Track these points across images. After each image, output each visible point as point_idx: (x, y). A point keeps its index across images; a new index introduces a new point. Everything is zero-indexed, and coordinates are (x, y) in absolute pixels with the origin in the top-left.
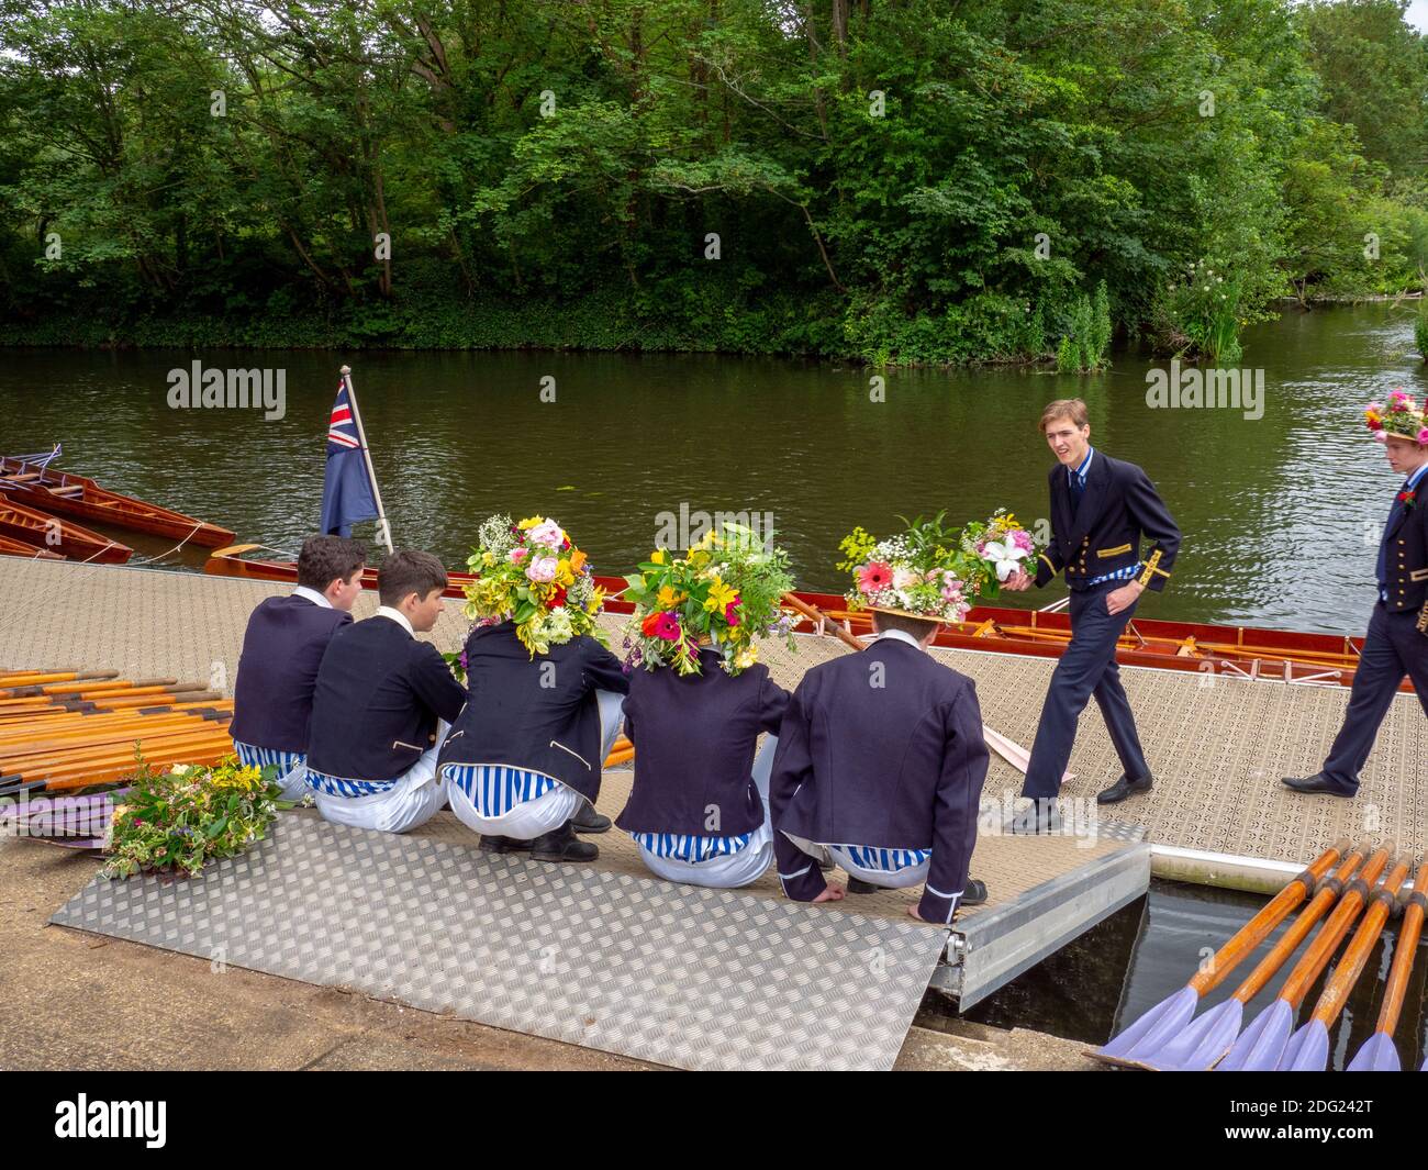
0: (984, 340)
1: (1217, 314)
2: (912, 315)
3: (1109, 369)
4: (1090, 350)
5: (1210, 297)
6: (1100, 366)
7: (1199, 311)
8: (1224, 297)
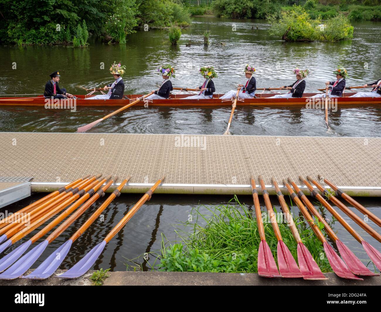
0: (52, 37)
1: (119, 31)
2: (29, 29)
3: (89, 46)
4: (83, 40)
5: (117, 26)
6: (86, 45)
7: (114, 30)
8: (120, 26)
